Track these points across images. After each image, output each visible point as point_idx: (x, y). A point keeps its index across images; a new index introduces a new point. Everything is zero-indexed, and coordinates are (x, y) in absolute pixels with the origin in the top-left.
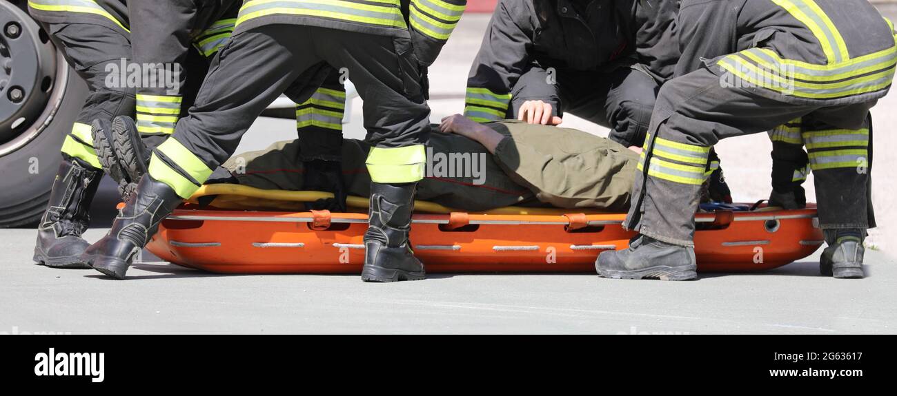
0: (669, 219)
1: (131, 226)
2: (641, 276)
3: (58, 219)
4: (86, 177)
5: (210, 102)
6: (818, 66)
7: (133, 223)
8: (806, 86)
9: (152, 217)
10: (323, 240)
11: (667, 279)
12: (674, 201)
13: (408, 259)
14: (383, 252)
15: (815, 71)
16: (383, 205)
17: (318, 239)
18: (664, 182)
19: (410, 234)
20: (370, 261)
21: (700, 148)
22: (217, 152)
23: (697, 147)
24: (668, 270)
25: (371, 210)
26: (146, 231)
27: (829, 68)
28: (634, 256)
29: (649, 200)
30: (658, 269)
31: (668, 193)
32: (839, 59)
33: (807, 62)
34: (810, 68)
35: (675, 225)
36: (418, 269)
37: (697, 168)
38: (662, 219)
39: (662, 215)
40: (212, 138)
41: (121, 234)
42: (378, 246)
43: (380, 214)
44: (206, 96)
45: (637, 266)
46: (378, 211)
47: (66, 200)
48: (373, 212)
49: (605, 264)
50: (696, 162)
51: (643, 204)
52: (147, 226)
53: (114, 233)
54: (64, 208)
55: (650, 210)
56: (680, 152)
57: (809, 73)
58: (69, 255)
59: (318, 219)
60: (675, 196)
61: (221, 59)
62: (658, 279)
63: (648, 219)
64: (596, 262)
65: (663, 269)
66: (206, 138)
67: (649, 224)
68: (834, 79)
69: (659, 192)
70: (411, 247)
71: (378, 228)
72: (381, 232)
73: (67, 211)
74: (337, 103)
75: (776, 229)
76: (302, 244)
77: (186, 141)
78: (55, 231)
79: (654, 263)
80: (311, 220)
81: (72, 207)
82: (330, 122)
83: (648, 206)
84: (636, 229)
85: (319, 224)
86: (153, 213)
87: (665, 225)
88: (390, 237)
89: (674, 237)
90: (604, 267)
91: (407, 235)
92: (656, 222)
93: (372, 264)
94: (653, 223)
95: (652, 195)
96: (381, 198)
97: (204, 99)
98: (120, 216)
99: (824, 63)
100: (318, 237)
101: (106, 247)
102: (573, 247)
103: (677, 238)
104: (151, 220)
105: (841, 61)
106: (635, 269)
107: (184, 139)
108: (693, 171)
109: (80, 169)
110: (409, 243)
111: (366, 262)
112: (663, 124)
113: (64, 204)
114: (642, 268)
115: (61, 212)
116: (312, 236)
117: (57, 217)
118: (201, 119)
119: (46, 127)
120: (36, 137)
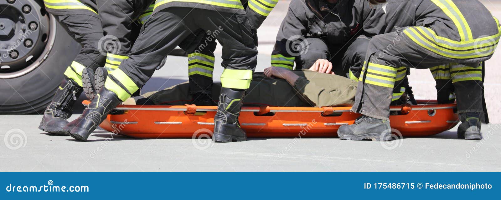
0: (377, 106)
1: (93, 113)
2: (362, 139)
3: (56, 108)
4: (74, 90)
5: (139, 49)
6: (456, 42)
7: (94, 112)
8: (449, 51)
9: (105, 109)
10: (192, 120)
11: (376, 140)
12: (379, 96)
13: (237, 130)
14: (224, 126)
15: (454, 44)
16: (226, 100)
17: (190, 120)
18: (374, 86)
19: (239, 117)
20: (217, 131)
21: (393, 68)
22: (142, 77)
23: (391, 67)
24: (376, 135)
25: (220, 102)
26: (101, 116)
27: (462, 43)
28: (358, 127)
29: (366, 96)
30: (371, 135)
31: (375, 92)
32: (467, 39)
33: (450, 39)
34: (451, 42)
35: (380, 109)
36: (242, 135)
37: (391, 79)
38: (373, 106)
39: (373, 104)
40: (139, 68)
41: (87, 117)
42: (221, 123)
43: (224, 104)
44: (137, 47)
45: (360, 133)
46: (223, 103)
47: (62, 100)
48: (220, 103)
49: (342, 132)
50: (390, 75)
51: (363, 98)
52: (102, 114)
53: (84, 116)
54: (60, 104)
55: (366, 102)
56: (382, 70)
57: (450, 45)
58: (58, 126)
59: (189, 109)
60: (380, 94)
61: (145, 27)
62: (371, 140)
63: (366, 106)
64: (338, 131)
65: (373, 135)
66: (136, 68)
67: (366, 109)
68: (464, 49)
69: (371, 91)
70: (239, 124)
71: (223, 112)
72: (223, 115)
73: (61, 106)
74: (210, 63)
75: (434, 114)
76: (181, 122)
77: (126, 70)
78: (53, 114)
79: (369, 132)
80: (186, 110)
81: (64, 104)
82: (206, 73)
83: (365, 99)
84: (360, 112)
85: (190, 112)
86: (105, 107)
87: (374, 109)
88: (228, 118)
89: (380, 116)
90: (342, 134)
91: (237, 118)
92: (370, 108)
93: (218, 132)
94: (369, 108)
95: (367, 93)
96: (225, 96)
97: (136, 49)
98: (88, 108)
99: (458, 40)
100: (190, 119)
101: (78, 124)
102: (325, 124)
103: (381, 116)
104: (104, 111)
105: (468, 40)
106: (359, 135)
107: (124, 69)
108: (389, 80)
109: (72, 85)
110: (238, 122)
111: (215, 131)
112: (372, 55)
113: (60, 102)
114: (363, 134)
115: (58, 106)
116: (186, 118)
117: (55, 108)
118: (134, 58)
119: (45, 60)
120: (39, 66)
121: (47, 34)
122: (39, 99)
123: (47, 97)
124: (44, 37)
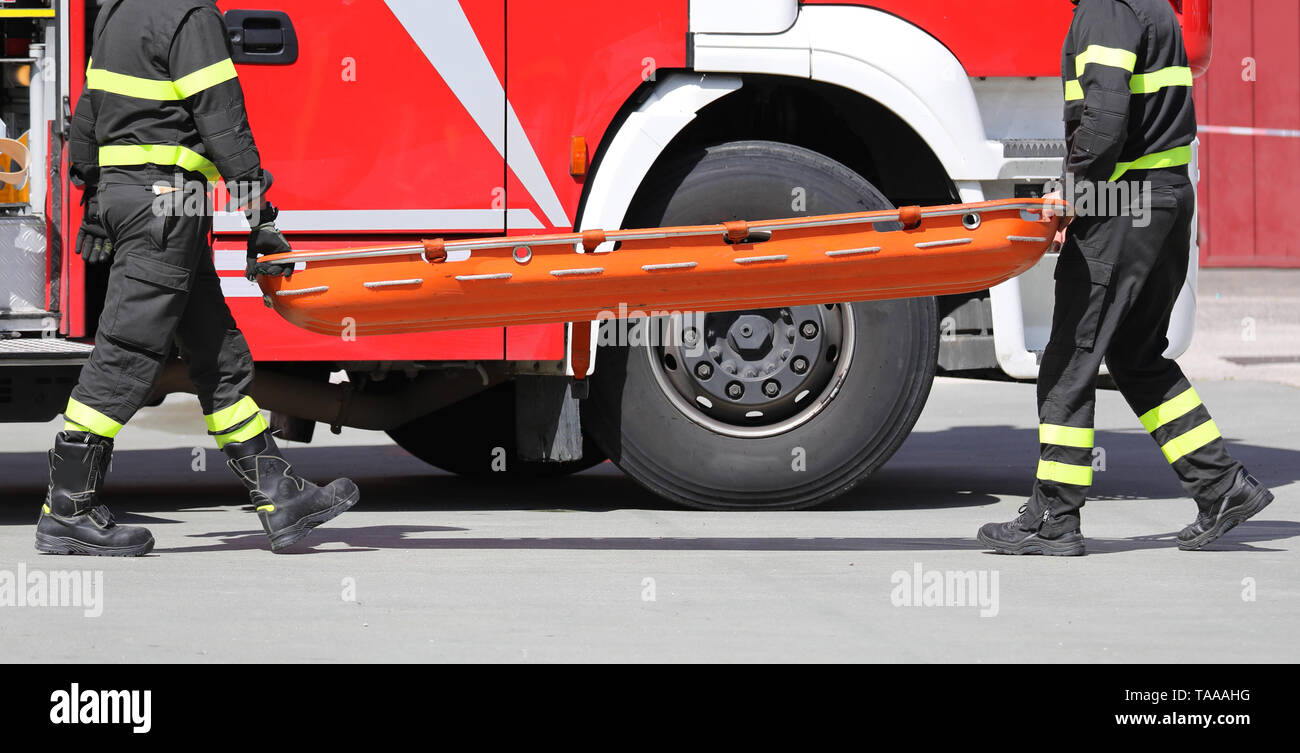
59: (428, 248)
85: (432, 255)
102: (737, 260)
119: (832, 399)
120: (820, 411)
121: (838, 346)
122: (820, 480)
123: (838, 476)
124: (832, 353)
